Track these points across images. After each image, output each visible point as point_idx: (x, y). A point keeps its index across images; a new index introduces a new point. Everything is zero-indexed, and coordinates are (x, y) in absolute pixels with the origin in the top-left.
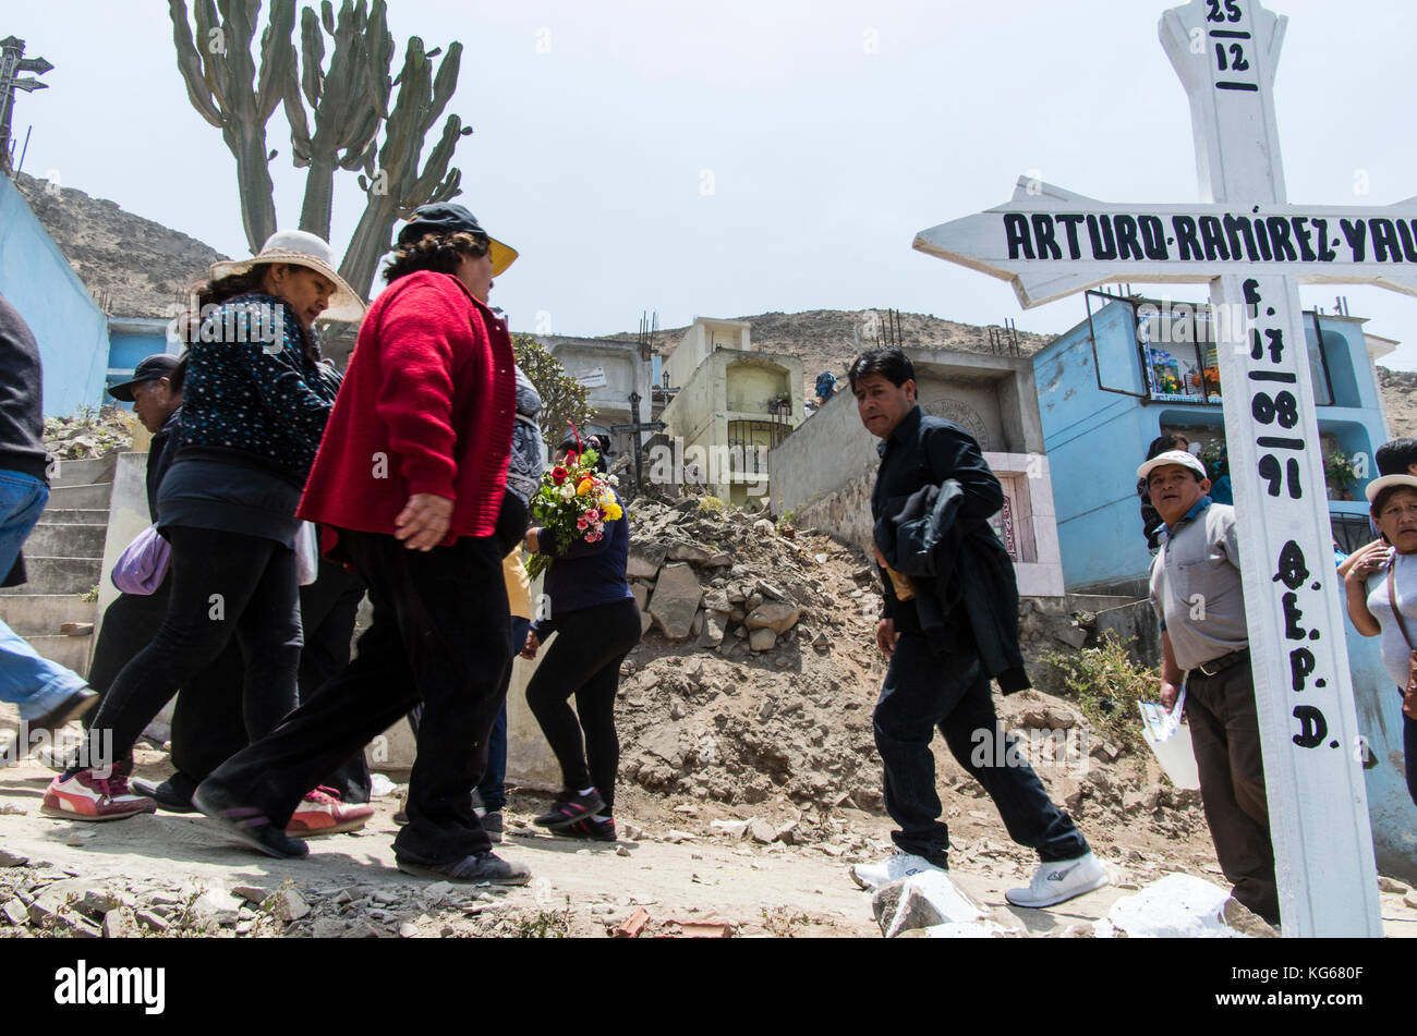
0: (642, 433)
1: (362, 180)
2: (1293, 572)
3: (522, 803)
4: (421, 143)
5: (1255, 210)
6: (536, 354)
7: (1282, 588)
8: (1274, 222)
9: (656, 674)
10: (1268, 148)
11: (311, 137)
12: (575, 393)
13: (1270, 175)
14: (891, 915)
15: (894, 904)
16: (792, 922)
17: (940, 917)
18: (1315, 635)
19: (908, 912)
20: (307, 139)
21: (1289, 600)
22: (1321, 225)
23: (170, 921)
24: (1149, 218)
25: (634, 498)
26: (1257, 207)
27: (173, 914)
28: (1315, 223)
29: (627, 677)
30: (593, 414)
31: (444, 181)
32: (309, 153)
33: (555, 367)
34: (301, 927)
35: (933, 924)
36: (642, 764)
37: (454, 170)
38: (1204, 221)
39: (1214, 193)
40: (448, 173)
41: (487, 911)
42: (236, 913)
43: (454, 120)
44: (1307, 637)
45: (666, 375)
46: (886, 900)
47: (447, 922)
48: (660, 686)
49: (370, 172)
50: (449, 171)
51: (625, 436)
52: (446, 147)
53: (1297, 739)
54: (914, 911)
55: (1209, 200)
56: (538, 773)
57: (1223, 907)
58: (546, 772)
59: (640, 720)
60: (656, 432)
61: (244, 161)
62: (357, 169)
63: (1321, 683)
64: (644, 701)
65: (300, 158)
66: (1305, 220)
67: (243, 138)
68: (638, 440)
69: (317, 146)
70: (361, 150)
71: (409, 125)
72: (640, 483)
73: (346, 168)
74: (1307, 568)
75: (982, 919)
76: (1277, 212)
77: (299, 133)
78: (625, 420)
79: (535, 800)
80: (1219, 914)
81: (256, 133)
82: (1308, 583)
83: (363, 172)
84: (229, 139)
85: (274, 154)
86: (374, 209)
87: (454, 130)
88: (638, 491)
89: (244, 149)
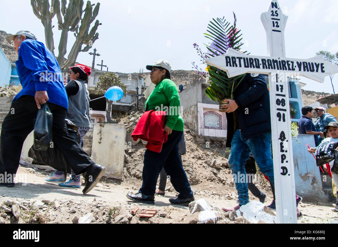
0: (139, 97)
1: (75, 34)
2: (283, 138)
3: (108, 181)
4: (89, 26)
5: (279, 59)
6: (115, 78)
7: (280, 141)
8: (283, 61)
9: (140, 152)
10: (282, 45)
11: (63, 23)
12: (124, 87)
13: (282, 51)
14: (193, 209)
15: (193, 206)
16: (171, 210)
17: (203, 209)
18: (286, 151)
19: (197, 208)
20: (62, 23)
21: (281, 144)
22: (293, 62)
23: (27, 207)
24: (256, 59)
25: (136, 111)
26: (279, 58)
27: (28, 206)
28: (291, 62)
29: (133, 153)
30: (128, 92)
31: (95, 35)
32: (62, 27)
33: (119, 81)
34: (58, 209)
35: (202, 211)
36: (136, 173)
37: (97, 33)
38: (268, 60)
39: (271, 54)
40: (95, 34)
41: (102, 206)
42: (43, 206)
43: (97, 21)
44: (285, 152)
45: (145, 83)
46: (192, 205)
47: (92, 209)
48: (141, 155)
49: (77, 32)
50: (96, 33)
51: (135, 97)
52: (95, 27)
53: (281, 174)
54: (198, 208)
55: (269, 56)
56: (112, 174)
57: (263, 208)
58: (114, 174)
59: (136, 163)
60: (142, 97)
61: (46, 28)
62: (74, 31)
63: (287, 162)
64: (137, 158)
65: (60, 28)
66: (289, 61)
67: (46, 23)
68: (138, 98)
69: (64, 25)
70: (75, 27)
71: (87, 22)
72: (138, 108)
73: (71, 31)
74: (286, 137)
75: (212, 210)
76: (283, 59)
77: (60, 22)
78: (135, 93)
79: (111, 180)
80: (263, 209)
81: (50, 21)
82: (285, 140)
83: (75, 32)
84: (43, 22)
85: (54, 26)
86: (77, 41)
87: (97, 24)
88: (137, 110)
89: (46, 25)
